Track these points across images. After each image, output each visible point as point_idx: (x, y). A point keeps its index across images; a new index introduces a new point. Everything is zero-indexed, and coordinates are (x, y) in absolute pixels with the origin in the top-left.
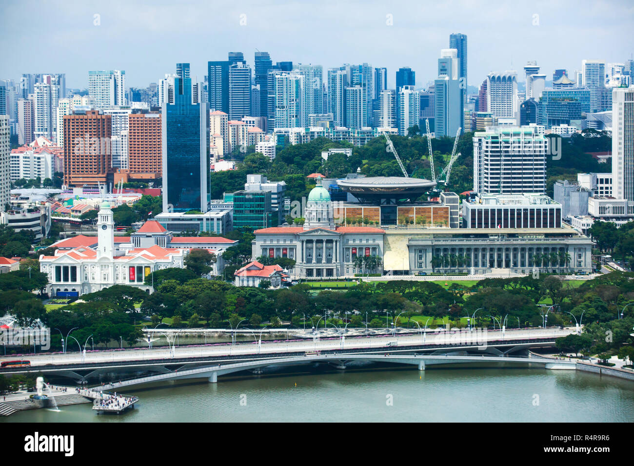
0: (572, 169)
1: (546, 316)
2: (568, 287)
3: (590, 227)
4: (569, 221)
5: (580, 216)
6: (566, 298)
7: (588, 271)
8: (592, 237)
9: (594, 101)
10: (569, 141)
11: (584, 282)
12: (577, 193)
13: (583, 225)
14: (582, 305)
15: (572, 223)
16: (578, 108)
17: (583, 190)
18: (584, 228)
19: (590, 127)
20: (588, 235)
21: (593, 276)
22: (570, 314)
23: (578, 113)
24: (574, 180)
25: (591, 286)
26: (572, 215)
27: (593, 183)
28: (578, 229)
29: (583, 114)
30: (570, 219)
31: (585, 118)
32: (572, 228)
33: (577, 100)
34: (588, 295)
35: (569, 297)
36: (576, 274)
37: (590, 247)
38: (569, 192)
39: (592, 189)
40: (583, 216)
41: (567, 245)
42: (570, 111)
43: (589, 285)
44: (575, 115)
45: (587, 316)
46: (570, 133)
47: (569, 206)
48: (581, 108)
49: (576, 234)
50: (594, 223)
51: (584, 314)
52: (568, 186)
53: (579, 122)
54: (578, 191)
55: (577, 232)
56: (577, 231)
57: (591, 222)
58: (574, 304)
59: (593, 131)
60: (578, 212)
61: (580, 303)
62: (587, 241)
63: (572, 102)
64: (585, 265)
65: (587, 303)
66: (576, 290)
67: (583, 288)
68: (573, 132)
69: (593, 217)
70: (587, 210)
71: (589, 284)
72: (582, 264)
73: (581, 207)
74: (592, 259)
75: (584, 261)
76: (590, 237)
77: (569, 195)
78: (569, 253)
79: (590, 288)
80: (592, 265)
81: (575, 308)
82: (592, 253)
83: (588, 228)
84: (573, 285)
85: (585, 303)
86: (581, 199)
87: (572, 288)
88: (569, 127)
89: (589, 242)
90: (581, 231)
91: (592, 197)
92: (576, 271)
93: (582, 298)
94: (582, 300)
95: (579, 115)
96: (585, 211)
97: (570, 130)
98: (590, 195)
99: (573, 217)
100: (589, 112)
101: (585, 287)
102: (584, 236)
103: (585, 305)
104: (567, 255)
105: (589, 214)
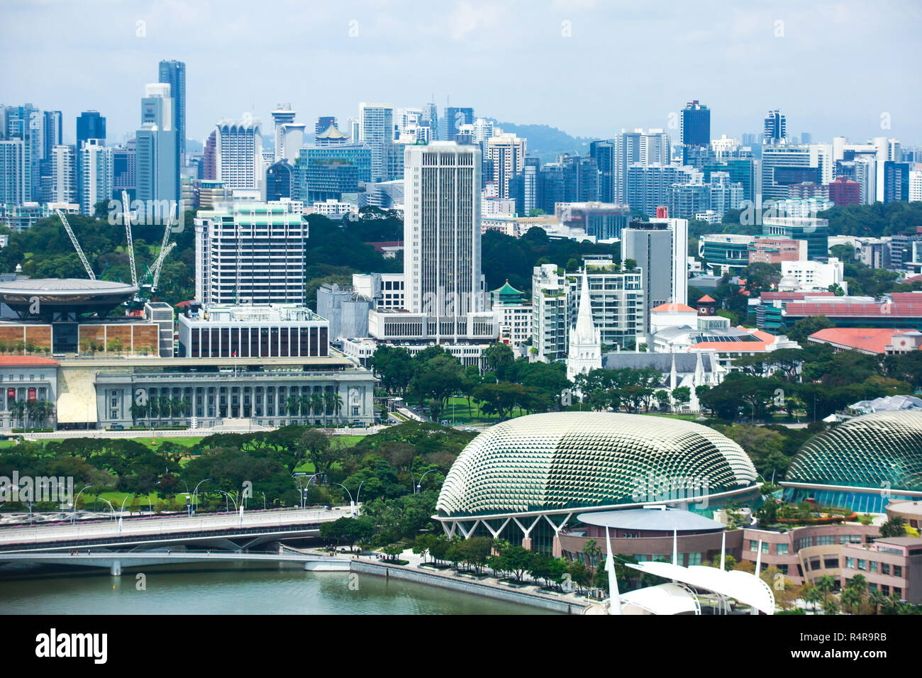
0: (345, 268)
1: (306, 490)
2: (338, 446)
3: (372, 355)
4: (339, 346)
5: (356, 339)
6: (335, 463)
7: (368, 422)
8: (374, 371)
9: (377, 164)
10: (341, 224)
11: (362, 438)
12: (352, 305)
13: (361, 352)
14: (360, 473)
15: (345, 348)
16: (353, 175)
17: (361, 299)
18: (363, 356)
19: (371, 204)
20: (368, 367)
21: (376, 429)
22: (341, 487)
23: (352, 183)
24: (347, 284)
25: (373, 444)
26: (344, 337)
27: (376, 289)
28: (353, 357)
29: (361, 184)
30: (342, 342)
31: (363, 190)
32: (345, 356)
33: (351, 163)
34: (368, 457)
35: (340, 461)
36: (350, 426)
37: (372, 385)
38: (339, 302)
39: (375, 298)
40: (361, 339)
41: (337, 382)
42: (341, 179)
43: (371, 443)
44: (349, 186)
45: (366, 489)
46: (341, 212)
47: (340, 324)
48: (357, 175)
49: (351, 366)
50: (377, 349)
51: (363, 487)
52: (339, 292)
53: (355, 196)
54: (354, 300)
55: (351, 363)
56: (352, 360)
57: (373, 347)
58: (348, 471)
59: (376, 209)
60: (353, 333)
61: (356, 470)
62: (368, 375)
63: (345, 166)
64: (364, 413)
65: (367, 469)
66: (350, 451)
67: (360, 448)
68: (346, 211)
69: (376, 339)
70: (367, 329)
71: (370, 440)
72: (360, 410)
73: (358, 324)
74: (374, 404)
75: (362, 406)
76: (372, 370)
77: (339, 307)
78: (340, 394)
79: (372, 448)
80: (375, 412)
81: (349, 478)
82: (375, 394)
83: (368, 356)
84: (346, 443)
85: (365, 470)
86: (358, 313)
87: (344, 447)
88: (340, 204)
89: (370, 377)
90: (358, 361)
91: (375, 310)
92: (351, 421)
93: (359, 462)
94: (361, 466)
95: (354, 186)
96: (364, 332)
97: (342, 208)
98: (371, 306)
99: (345, 340)
100: (370, 181)
101: (364, 446)
102: (363, 369)
103: (364, 472)
104: (337, 397)
105: (370, 336)
